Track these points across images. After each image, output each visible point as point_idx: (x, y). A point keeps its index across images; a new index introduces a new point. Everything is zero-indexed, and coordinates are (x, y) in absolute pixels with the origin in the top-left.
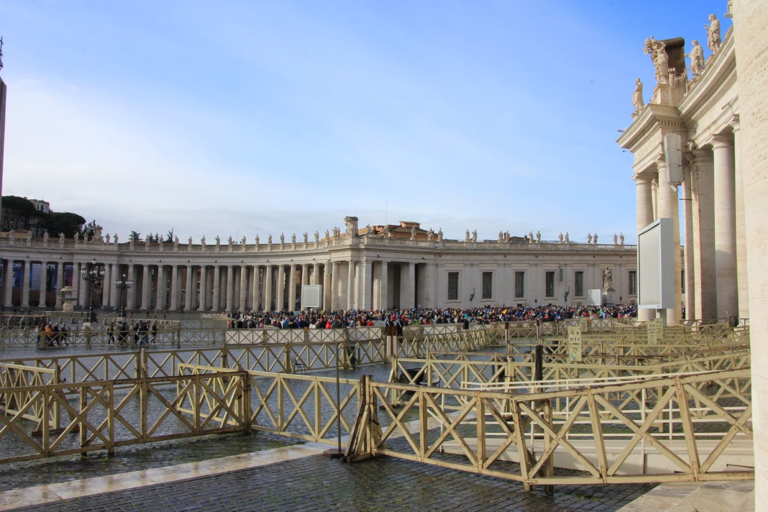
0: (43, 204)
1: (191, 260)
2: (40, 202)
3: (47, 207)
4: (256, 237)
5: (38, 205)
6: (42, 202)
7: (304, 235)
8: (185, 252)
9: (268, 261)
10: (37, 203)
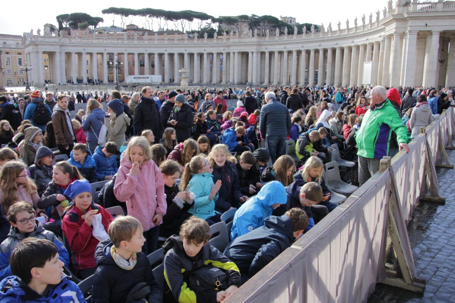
0: (291, 19)
1: (304, 45)
2: (289, 18)
3: (294, 21)
4: (346, 21)
5: (288, 20)
6: (291, 17)
7: (377, 13)
8: (301, 39)
9: (353, 42)
10: (287, 19)
